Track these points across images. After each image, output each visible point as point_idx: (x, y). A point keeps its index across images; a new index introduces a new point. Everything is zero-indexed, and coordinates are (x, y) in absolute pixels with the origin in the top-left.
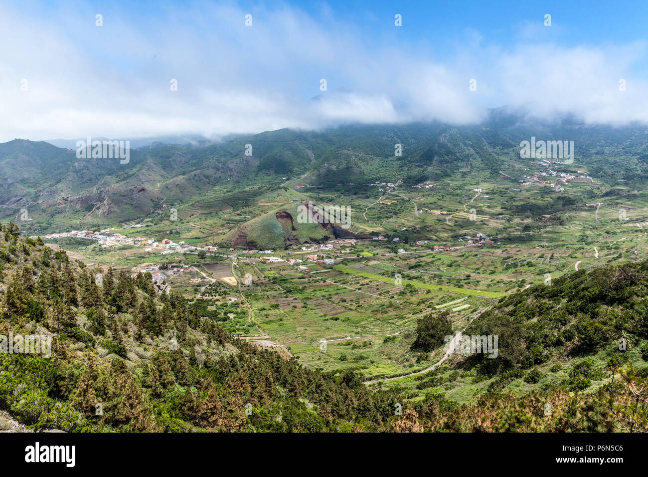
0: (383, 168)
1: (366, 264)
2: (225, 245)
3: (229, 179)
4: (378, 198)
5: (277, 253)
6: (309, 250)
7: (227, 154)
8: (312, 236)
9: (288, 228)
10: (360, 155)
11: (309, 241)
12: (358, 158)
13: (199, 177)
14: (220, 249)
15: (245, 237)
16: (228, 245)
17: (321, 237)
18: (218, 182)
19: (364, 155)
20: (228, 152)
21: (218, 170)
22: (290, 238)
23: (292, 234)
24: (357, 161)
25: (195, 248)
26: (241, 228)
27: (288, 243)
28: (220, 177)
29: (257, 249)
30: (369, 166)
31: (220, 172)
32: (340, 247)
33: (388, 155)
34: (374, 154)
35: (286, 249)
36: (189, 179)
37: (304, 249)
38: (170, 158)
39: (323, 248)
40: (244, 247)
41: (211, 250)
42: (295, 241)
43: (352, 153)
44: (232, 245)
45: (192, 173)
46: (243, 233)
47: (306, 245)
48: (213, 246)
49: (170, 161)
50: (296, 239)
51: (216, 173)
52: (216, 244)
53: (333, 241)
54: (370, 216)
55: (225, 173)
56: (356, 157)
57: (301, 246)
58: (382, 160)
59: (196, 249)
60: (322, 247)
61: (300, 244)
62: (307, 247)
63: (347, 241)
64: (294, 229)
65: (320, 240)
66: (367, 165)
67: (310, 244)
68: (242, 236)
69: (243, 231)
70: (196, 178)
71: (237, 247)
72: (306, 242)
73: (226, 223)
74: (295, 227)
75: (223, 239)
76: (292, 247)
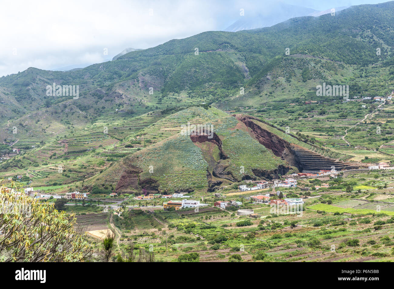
0: (362, 79)
1: (369, 199)
2: (102, 188)
3: (117, 110)
4: (363, 117)
5: (195, 196)
6: (253, 189)
7: (115, 76)
8: (256, 166)
9: (212, 158)
10: (323, 61)
11: (252, 174)
12: (319, 65)
13: (71, 109)
14: (94, 196)
15: (138, 173)
16: (106, 188)
17: (273, 168)
18: (100, 116)
19: (329, 61)
20: (116, 73)
21: (100, 98)
22: (217, 172)
23: (221, 164)
24: (319, 70)
25: (50, 196)
26: (129, 160)
27: (214, 180)
28: (104, 108)
29: (159, 193)
30: (339, 75)
31: (103, 100)
32: (311, 182)
33: (367, 61)
34: (344, 60)
35: (211, 190)
36: (56, 113)
37: (244, 187)
38: (27, 85)
39: (279, 185)
40: (135, 191)
41: (77, 198)
42: (226, 176)
43: (309, 58)
44: (115, 187)
45: (60, 104)
46: (133, 167)
47: (248, 182)
48: (80, 192)
49: (28, 90)
50: (229, 173)
51: (97, 102)
52: (87, 188)
53: (295, 175)
54: (354, 140)
55: (112, 101)
56: (316, 64)
57: (237, 183)
58: (358, 69)
59: (52, 198)
60: (277, 183)
61: (236, 180)
62: (249, 185)
63: (322, 173)
64: (222, 156)
65: (271, 172)
66: (336, 74)
67: (255, 179)
68: (131, 172)
69: (133, 164)
70: (67, 110)
71: (123, 191)
72: (247, 177)
73: (108, 160)
74: (226, 153)
75: (98, 180)
76: (222, 186)
